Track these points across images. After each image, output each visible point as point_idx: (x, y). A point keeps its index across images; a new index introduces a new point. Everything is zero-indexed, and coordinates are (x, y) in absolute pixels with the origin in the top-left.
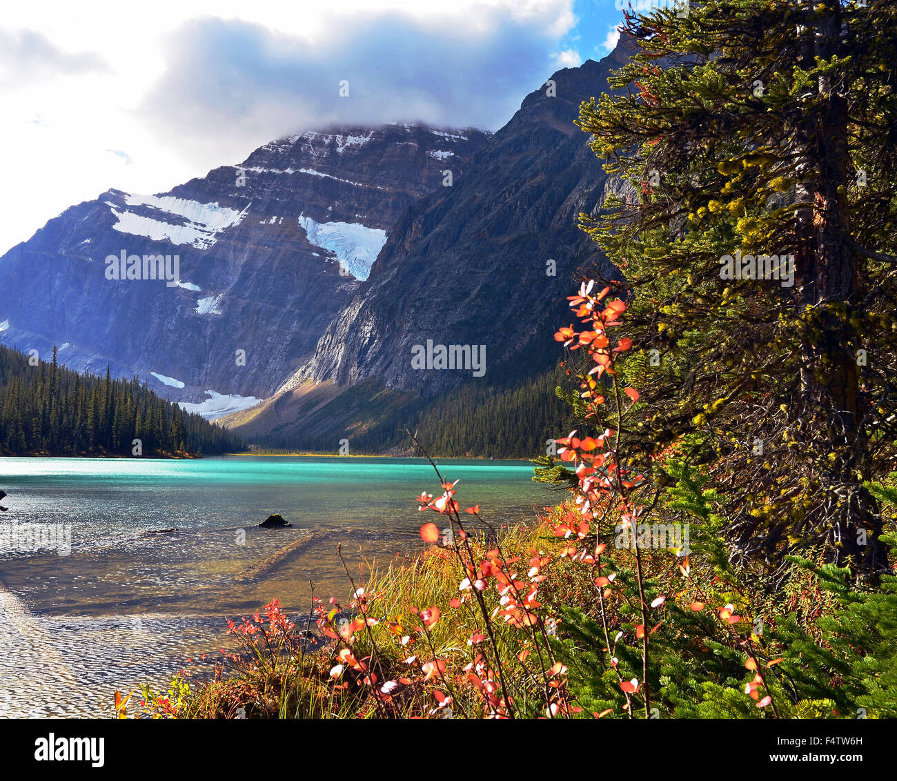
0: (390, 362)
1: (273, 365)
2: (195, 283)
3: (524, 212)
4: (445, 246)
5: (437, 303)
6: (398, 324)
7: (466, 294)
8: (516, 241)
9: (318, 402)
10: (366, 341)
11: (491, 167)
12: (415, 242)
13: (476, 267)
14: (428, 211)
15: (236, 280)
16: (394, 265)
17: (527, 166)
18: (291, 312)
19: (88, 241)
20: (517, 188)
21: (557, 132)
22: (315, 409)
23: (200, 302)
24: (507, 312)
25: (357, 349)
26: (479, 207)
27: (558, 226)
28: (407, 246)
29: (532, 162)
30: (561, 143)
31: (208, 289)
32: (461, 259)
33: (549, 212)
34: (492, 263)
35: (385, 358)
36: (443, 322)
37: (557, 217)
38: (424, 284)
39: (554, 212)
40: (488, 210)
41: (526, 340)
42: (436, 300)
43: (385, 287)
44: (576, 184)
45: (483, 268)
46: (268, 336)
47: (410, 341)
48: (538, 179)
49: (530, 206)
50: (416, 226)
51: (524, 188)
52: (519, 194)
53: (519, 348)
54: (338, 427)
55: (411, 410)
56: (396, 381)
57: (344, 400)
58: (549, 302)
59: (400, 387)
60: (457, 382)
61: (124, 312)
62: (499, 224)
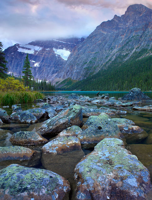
0: (73, 75)
1: (49, 75)
2: (34, 61)
4: (82, 54)
6: (73, 68)
7: (87, 63)
8: (96, 53)
9: (59, 82)
10: (68, 71)
11: (90, 40)
14: (79, 47)
15: (42, 60)
16: (72, 57)
18: (52, 66)
19: (13, 53)
21: (103, 33)
22: (58, 83)
23: (35, 64)
24: (94, 66)
25: (66, 73)
26: (88, 47)
28: (75, 54)
29: (98, 39)
31: (36, 62)
32: (85, 56)
34: (91, 57)
35: (71, 74)
36: (82, 68)
38: (78, 61)
39: (103, 48)
40: (90, 47)
41: (98, 71)
42: (81, 64)
43: (71, 61)
44: (107, 43)
45: (89, 58)
47: (76, 71)
48: (100, 42)
50: (76, 50)
51: (97, 43)
53: (97, 72)
54: (63, 86)
55: (77, 83)
56: (74, 78)
57: (64, 82)
58: (102, 64)
59: (75, 79)
60: (86, 78)
61: (21, 66)
62: (92, 50)
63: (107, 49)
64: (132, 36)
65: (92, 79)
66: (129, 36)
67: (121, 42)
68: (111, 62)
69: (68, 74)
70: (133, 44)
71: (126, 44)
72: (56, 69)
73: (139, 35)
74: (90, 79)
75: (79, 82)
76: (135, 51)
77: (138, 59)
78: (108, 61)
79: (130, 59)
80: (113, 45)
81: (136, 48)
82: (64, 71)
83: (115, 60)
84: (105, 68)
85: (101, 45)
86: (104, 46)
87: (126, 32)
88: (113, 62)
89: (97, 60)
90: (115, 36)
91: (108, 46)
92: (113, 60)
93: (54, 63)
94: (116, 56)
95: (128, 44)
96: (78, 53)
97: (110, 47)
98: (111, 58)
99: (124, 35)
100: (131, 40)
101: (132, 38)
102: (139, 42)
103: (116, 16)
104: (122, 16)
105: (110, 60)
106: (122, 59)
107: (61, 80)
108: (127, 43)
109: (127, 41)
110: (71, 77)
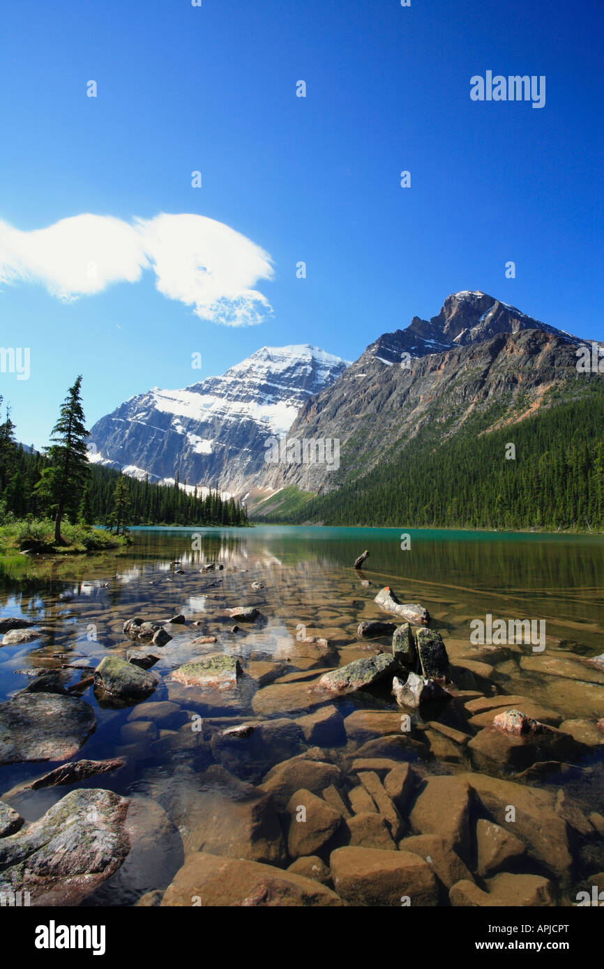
1: (236, 479)
2: (197, 435)
3: (369, 403)
4: (329, 419)
8: (365, 416)
9: (262, 498)
12: (313, 417)
13: (345, 429)
14: (319, 401)
15: (218, 435)
16: (302, 428)
17: (369, 380)
18: (247, 451)
19: (143, 414)
20: (365, 391)
22: (261, 501)
24: (362, 452)
25: (283, 471)
27: (387, 410)
28: (308, 418)
29: (371, 379)
30: (386, 369)
31: (204, 438)
32: (337, 425)
33: (382, 403)
34: (353, 428)
35: (299, 475)
37: (386, 405)
39: (384, 403)
40: (351, 401)
41: (373, 467)
44: (395, 389)
45: (348, 430)
46: (235, 463)
48: (375, 386)
49: (372, 399)
50: (313, 408)
51: (368, 390)
52: (366, 393)
53: (369, 470)
54: (274, 511)
55: (313, 502)
56: (304, 487)
57: (277, 498)
58: (383, 448)
59: (307, 489)
60: (337, 488)
61: (160, 450)
62: (356, 408)
63: (395, 406)
64: (461, 372)
65: (357, 492)
66: (454, 371)
67: (434, 387)
68: (408, 441)
69: (289, 475)
70: (467, 392)
71: (447, 393)
73: (480, 369)
74: (350, 490)
75: (320, 500)
76: (474, 411)
77: (483, 432)
78: (399, 440)
79: (460, 433)
80: (411, 395)
81: (476, 404)
83: (419, 436)
84: (393, 461)
85: (379, 395)
86: (388, 398)
87: (447, 359)
88: (412, 441)
89: (370, 437)
90: (418, 371)
91: (398, 399)
92: (413, 435)
93: (253, 444)
94: (421, 427)
95: (452, 393)
96: (317, 417)
97: (403, 402)
98: (408, 431)
99: (439, 368)
100: (461, 382)
101: (462, 375)
102: (480, 388)
103: (416, 319)
104: (432, 319)
105: (405, 437)
106: (439, 432)
107: (270, 491)
108: (451, 389)
109: (450, 384)
110: (298, 484)
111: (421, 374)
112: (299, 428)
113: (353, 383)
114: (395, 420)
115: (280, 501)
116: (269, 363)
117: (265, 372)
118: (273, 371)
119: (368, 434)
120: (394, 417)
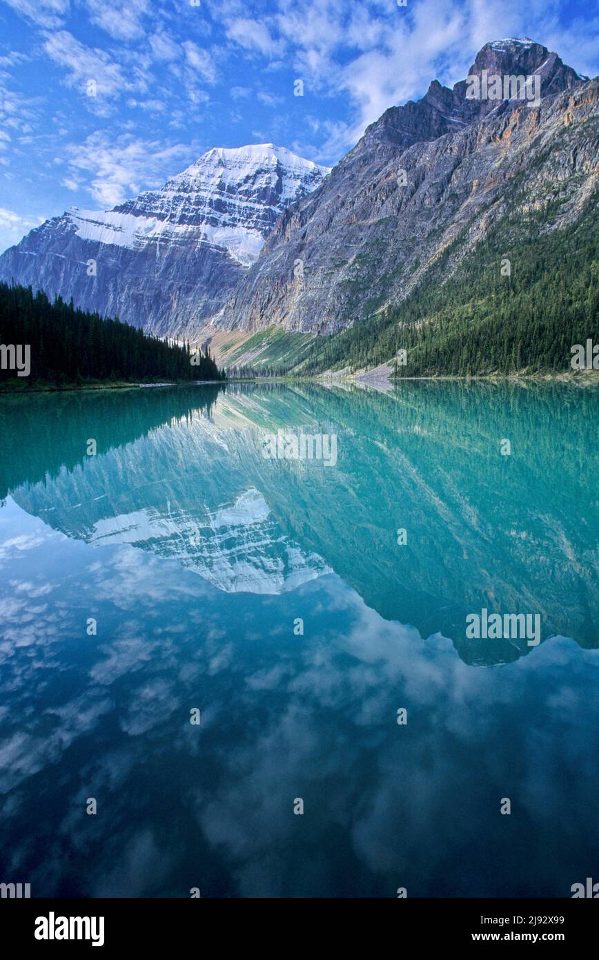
0: (287, 313)
1: (191, 323)
3: (383, 201)
4: (320, 232)
5: (322, 269)
6: (289, 287)
7: (345, 262)
8: (380, 222)
9: (233, 345)
10: (266, 301)
11: (347, 176)
12: (294, 231)
13: (349, 242)
14: (301, 210)
16: (280, 248)
20: (375, 186)
22: (232, 349)
24: (381, 272)
25: (259, 307)
27: (414, 209)
30: (406, 153)
32: (336, 238)
33: (404, 200)
34: (362, 239)
35: (283, 310)
36: (329, 282)
37: (411, 203)
38: (309, 257)
39: (408, 200)
40: (353, 203)
42: (321, 267)
43: (276, 263)
44: (423, 179)
45: (355, 243)
46: (188, 304)
47: (303, 298)
48: (391, 178)
49: (387, 197)
51: (380, 184)
52: (377, 188)
54: (255, 359)
56: (294, 326)
57: (254, 342)
58: (416, 262)
60: (350, 324)
62: (364, 212)
63: (427, 202)
67: (495, 165)
68: (469, 245)
69: (268, 311)
72: (216, 300)
75: (322, 340)
80: (455, 183)
82: (249, 302)
85: (399, 191)
86: (412, 194)
87: (514, 123)
89: (390, 249)
90: (461, 147)
91: (433, 191)
92: (478, 236)
93: (209, 279)
96: (301, 231)
97: (440, 194)
98: (463, 233)
99: (502, 137)
105: (460, 240)
107: (242, 336)
110: (283, 323)
111: (468, 151)
112: (274, 249)
113: (350, 179)
114: (430, 222)
115: (260, 347)
116: (221, 171)
117: (218, 182)
118: (227, 182)
119: (387, 244)
120: (428, 218)
